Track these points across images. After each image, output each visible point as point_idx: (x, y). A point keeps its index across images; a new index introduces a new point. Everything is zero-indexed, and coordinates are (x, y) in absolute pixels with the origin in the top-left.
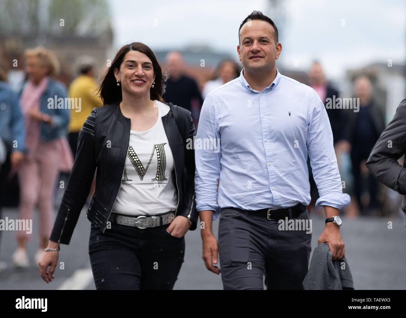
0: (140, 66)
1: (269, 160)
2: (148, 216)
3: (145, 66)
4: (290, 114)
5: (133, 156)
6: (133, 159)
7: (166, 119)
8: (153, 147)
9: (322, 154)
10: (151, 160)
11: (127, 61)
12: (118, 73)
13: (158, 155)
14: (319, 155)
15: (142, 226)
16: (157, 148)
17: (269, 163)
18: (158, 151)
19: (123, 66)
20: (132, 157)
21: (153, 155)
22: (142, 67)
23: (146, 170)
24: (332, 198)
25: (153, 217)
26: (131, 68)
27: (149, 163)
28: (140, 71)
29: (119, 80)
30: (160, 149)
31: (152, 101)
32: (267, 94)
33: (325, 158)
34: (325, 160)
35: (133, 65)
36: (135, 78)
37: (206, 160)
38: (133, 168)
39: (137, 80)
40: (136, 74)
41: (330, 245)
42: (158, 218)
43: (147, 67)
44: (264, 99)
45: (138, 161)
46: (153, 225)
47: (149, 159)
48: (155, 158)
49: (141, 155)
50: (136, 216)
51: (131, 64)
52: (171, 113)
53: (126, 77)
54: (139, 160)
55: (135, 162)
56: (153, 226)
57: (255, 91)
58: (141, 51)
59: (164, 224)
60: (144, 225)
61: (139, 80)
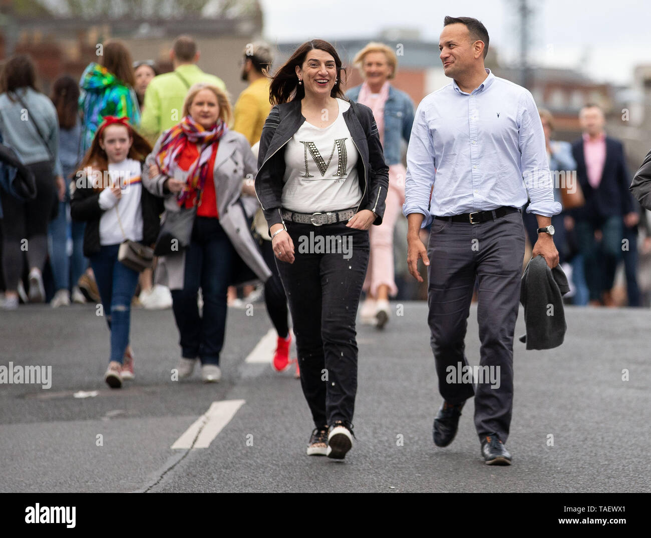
0: (323, 65)
1: (474, 163)
2: (323, 212)
3: (328, 64)
4: (498, 116)
5: (315, 152)
6: (315, 155)
7: (347, 115)
8: (334, 142)
9: (533, 158)
10: (332, 155)
11: (310, 60)
12: (300, 71)
13: (339, 150)
14: (529, 158)
15: (317, 223)
16: (338, 144)
17: (474, 166)
18: (339, 146)
19: (305, 65)
20: (313, 153)
21: (334, 150)
22: (325, 65)
23: (327, 166)
24: (543, 207)
25: (328, 214)
26: (313, 66)
27: (331, 158)
28: (324, 70)
29: (301, 79)
30: (341, 144)
31: (332, 99)
32: (478, 95)
33: (535, 162)
34: (535, 164)
35: (316, 63)
36: (318, 77)
37: (420, 163)
38: (315, 165)
39: (321, 79)
40: (320, 73)
41: (546, 258)
42: (334, 215)
43: (330, 65)
44: (473, 100)
45: (319, 157)
46: (329, 221)
47: (330, 154)
48: (336, 152)
49: (322, 150)
50: (312, 214)
51: (314, 63)
52: (351, 110)
53: (309, 76)
54: (321, 157)
55: (317, 158)
56: (329, 223)
57: (465, 93)
58: (323, 50)
59: (341, 220)
60: (320, 221)
61: (323, 80)
